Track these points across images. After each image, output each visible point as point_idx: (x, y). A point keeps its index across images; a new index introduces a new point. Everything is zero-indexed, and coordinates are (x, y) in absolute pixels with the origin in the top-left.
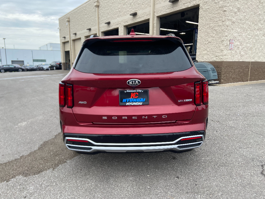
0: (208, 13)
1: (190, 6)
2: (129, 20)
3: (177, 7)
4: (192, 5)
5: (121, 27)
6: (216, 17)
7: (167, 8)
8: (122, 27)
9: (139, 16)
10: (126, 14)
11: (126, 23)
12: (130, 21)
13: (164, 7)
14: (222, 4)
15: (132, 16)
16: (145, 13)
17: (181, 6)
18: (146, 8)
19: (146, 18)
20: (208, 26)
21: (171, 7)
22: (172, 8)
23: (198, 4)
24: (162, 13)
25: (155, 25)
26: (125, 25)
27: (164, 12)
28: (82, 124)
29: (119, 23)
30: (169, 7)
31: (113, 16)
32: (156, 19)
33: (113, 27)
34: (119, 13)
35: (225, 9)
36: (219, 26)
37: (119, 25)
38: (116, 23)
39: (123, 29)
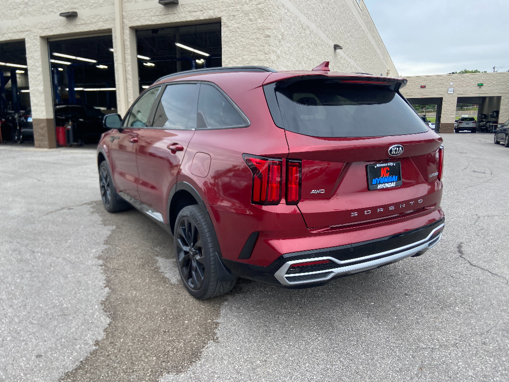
0: (238, 36)
1: (202, 18)
2: (55, 26)
3: (176, 15)
4: (207, 18)
5: (33, 38)
6: (253, 45)
7: (152, 14)
8: (36, 39)
9: (83, 20)
10: (47, 13)
11: (47, 30)
12: (60, 28)
13: (145, 12)
14: (262, 24)
15: (64, 19)
16: (99, 17)
17: (183, 15)
18: (101, 6)
19: (103, 26)
20: (240, 58)
21: (162, 13)
22: (164, 17)
23: (219, 16)
24: (142, 21)
25: (128, 43)
26: (44, 34)
27: (148, 22)
28: (314, 232)
29: (27, 28)
30: (158, 13)
31: (7, 11)
32: (127, 32)
33: (6, 35)
34: (25, 7)
35: (268, 33)
36: (260, 61)
37: (26, 33)
38: (15, 28)
39: (39, 44)
